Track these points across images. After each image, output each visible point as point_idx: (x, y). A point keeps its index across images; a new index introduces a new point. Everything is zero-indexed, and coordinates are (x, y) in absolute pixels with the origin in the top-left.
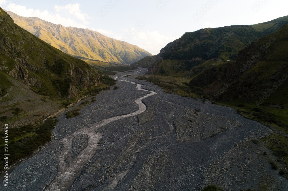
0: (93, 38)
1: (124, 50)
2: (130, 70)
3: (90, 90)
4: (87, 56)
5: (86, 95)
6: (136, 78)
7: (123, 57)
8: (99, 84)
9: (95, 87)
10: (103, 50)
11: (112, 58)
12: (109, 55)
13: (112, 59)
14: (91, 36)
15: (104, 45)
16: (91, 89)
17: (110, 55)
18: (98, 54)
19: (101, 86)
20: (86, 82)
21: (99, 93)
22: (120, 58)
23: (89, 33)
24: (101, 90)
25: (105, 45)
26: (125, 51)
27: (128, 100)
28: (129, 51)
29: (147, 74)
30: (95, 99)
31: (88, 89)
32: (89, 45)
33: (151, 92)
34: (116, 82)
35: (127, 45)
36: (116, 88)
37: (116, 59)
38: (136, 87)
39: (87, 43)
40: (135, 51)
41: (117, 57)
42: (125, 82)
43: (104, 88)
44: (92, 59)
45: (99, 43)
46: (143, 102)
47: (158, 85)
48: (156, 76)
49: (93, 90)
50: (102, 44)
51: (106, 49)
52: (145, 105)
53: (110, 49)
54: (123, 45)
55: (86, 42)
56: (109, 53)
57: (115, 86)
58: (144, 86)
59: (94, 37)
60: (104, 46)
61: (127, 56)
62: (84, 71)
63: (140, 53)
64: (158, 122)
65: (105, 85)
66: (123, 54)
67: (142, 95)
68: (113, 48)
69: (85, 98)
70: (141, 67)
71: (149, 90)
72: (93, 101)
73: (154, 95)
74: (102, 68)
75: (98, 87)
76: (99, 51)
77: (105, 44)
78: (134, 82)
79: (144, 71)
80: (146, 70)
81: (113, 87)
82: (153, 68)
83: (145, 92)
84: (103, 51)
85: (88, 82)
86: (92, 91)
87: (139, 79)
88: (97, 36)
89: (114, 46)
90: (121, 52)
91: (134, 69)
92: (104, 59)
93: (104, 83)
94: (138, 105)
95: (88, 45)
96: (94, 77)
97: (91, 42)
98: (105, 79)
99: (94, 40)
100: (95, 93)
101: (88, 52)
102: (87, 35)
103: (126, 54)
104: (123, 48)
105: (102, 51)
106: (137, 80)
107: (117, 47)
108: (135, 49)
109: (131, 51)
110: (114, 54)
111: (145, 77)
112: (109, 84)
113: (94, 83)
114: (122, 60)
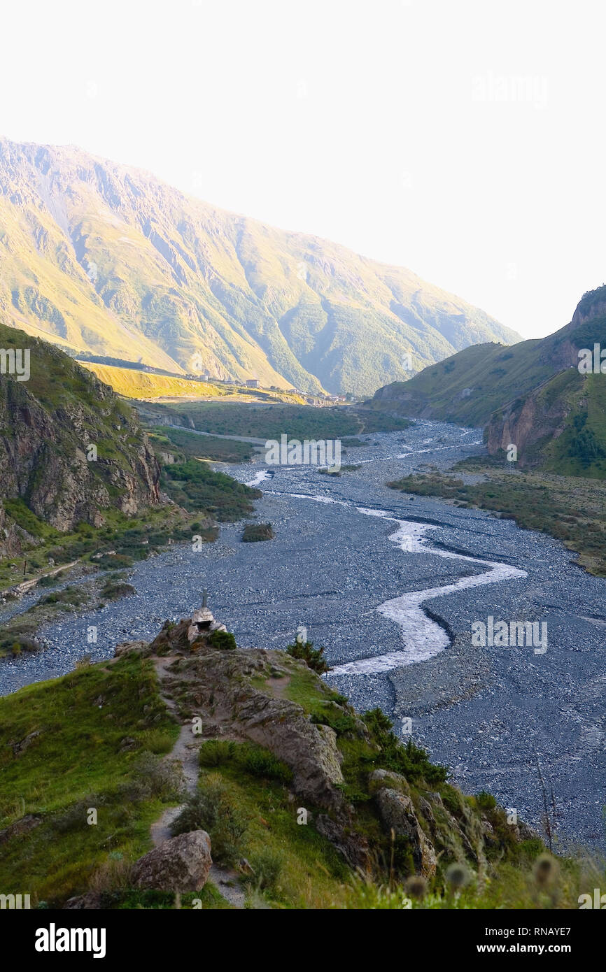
0: (105, 213)
1: (315, 300)
2: (358, 436)
3: (89, 536)
4: (63, 333)
5: (68, 561)
6: (393, 486)
7: (310, 345)
8: (148, 506)
9: (124, 518)
10: (172, 291)
11: (234, 352)
12: (210, 328)
13: (231, 358)
14: (98, 198)
15: (180, 260)
16: (94, 532)
17: (221, 332)
18: (138, 320)
19: (157, 518)
20: (70, 480)
21: (145, 558)
22: (290, 353)
23: (83, 176)
24: (158, 540)
25: (186, 258)
26: (326, 304)
27: (334, 601)
28: (355, 305)
29: (473, 461)
30: (121, 582)
31: (75, 529)
32: (79, 259)
33: (491, 569)
34: (255, 503)
35: (337, 266)
36: (257, 534)
37: (261, 356)
38: (393, 537)
39: (68, 242)
40: (395, 308)
41: (264, 344)
42: (315, 503)
43: (176, 531)
44: (95, 354)
45: (147, 243)
46: (429, 614)
47: (545, 531)
48: (536, 478)
49: (107, 537)
50: (168, 255)
51: (196, 289)
52: (442, 631)
53: (218, 291)
54: (311, 260)
55: (58, 235)
56: (215, 313)
57: (250, 522)
58: (448, 531)
59: (118, 203)
60: (178, 269)
61: (336, 343)
62: (60, 415)
63: (431, 322)
64: (514, 707)
65: (183, 513)
66: (312, 325)
67: (428, 581)
68: (245, 285)
69: (60, 574)
70: (431, 418)
71: (478, 557)
72: (111, 593)
73: (507, 582)
74: (160, 413)
75: (139, 522)
76: (147, 300)
77: (193, 256)
78: (377, 507)
79: (457, 442)
80: (470, 438)
81: (239, 526)
82: (516, 421)
83: (448, 562)
84: (173, 298)
85: (78, 480)
86: (106, 540)
87: (416, 493)
88: (137, 193)
89: (250, 269)
90: (294, 312)
91: (385, 430)
92: (173, 354)
93: (181, 503)
94: (395, 624)
95: (72, 254)
96: (117, 458)
97: (93, 235)
98: (185, 478)
99: (117, 221)
100: (123, 553)
101: (71, 307)
102: (69, 191)
103: (331, 327)
104: (313, 286)
105: (166, 299)
106: (398, 495)
107: (270, 272)
108: (396, 291)
109: (368, 304)
110: (250, 327)
111: (461, 482)
112: (213, 511)
113: (117, 496)
114: (298, 366)
